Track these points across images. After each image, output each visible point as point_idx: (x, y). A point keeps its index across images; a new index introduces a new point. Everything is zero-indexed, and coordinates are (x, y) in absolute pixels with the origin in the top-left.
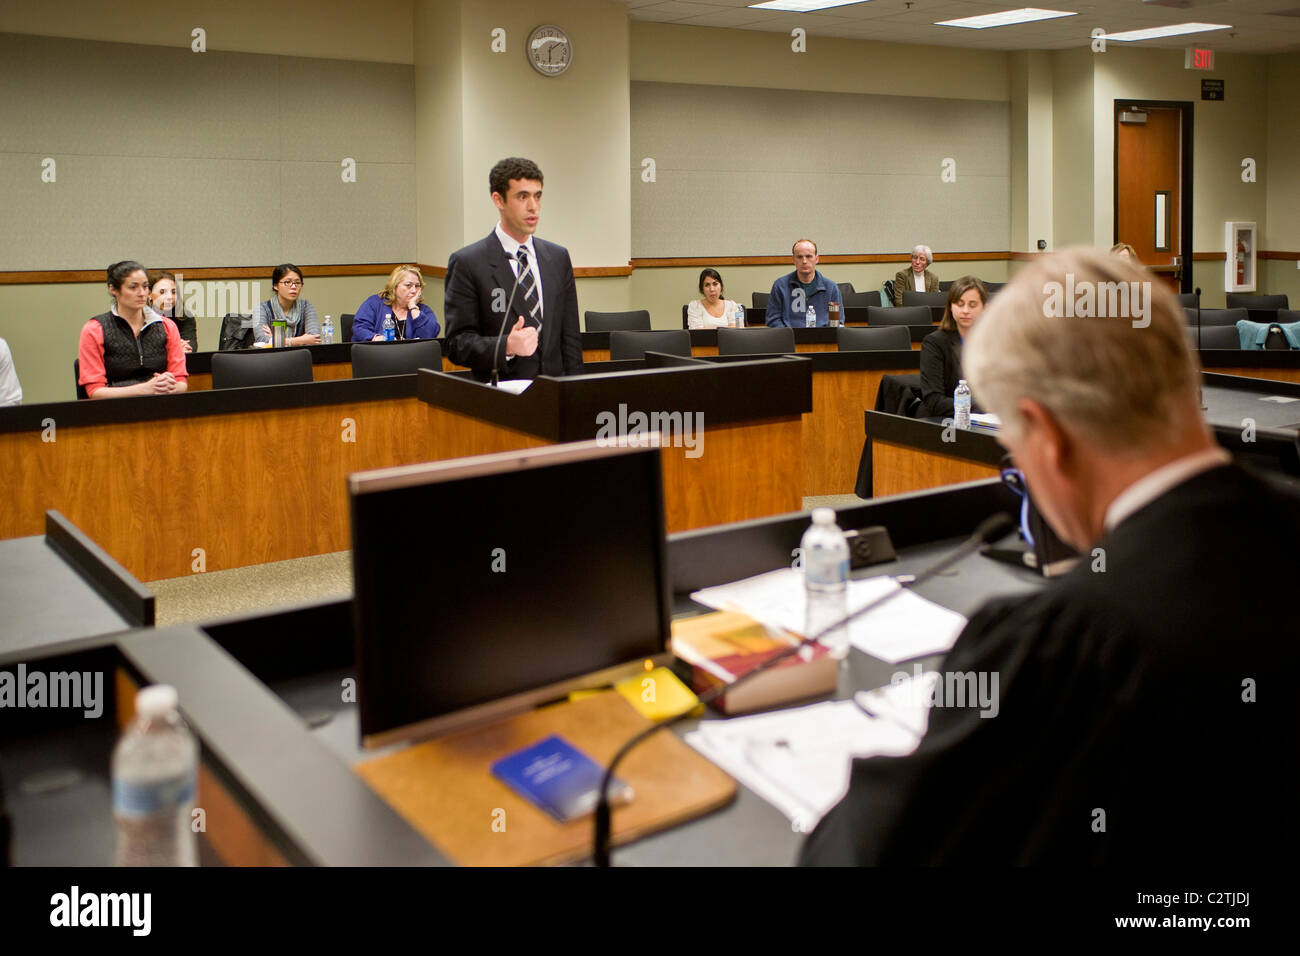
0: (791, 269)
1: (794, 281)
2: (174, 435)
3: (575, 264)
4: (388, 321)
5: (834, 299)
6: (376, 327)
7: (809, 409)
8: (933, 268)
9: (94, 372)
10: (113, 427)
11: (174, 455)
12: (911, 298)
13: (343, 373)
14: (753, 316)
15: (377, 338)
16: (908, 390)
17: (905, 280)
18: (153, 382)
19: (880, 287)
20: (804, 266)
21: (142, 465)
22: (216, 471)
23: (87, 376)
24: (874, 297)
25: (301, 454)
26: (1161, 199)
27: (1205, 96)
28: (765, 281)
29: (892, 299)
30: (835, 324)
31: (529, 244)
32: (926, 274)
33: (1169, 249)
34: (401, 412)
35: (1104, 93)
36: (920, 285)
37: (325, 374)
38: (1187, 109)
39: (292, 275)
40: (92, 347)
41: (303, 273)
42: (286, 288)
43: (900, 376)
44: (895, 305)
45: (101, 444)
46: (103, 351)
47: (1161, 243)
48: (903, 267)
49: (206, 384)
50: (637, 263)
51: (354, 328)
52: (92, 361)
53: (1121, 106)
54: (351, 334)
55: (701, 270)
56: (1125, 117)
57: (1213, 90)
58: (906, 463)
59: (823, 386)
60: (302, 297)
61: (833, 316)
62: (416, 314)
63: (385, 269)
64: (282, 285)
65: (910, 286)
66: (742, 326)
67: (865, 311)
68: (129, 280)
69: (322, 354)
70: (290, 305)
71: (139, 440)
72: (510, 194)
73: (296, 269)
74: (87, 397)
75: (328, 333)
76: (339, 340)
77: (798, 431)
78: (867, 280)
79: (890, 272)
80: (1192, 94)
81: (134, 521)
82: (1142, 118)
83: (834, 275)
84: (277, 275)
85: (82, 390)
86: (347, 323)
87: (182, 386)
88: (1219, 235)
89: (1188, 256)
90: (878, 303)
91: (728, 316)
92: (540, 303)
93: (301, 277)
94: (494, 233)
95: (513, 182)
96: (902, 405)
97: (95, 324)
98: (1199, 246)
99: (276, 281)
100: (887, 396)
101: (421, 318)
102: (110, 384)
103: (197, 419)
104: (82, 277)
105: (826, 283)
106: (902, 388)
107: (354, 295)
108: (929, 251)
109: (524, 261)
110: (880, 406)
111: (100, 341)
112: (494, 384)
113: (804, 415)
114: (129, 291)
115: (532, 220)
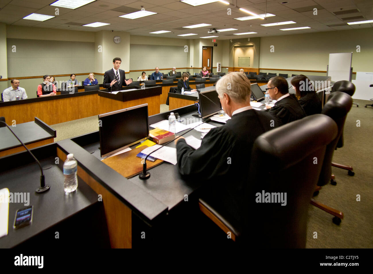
0: (155, 71)
1: (155, 73)
2: (55, 102)
3: (125, 72)
4: (90, 82)
5: (161, 75)
6: (88, 83)
7: (161, 94)
8: (176, 70)
9: (40, 93)
10: (44, 102)
11: (54, 105)
12: (173, 75)
13: (83, 91)
14: (149, 78)
15: (88, 85)
16: (174, 89)
17: (172, 72)
18: (51, 94)
19: (168, 73)
20: (157, 71)
21: (49, 107)
22: (62, 108)
23: (39, 93)
24: (167, 75)
25: (76, 104)
26: (208, 60)
27: (215, 46)
28: (151, 73)
29: (170, 75)
30: (162, 79)
31: (118, 70)
32: (175, 71)
33: (210, 67)
34: (93, 96)
35: (201, 45)
36: (174, 73)
37: (80, 91)
38: (212, 47)
39: (74, 75)
40: (40, 89)
41: (76, 75)
42: (73, 77)
43: (172, 87)
44: (170, 76)
45: (42, 104)
46: (42, 89)
47: (208, 66)
48: (171, 70)
49: (60, 94)
50: (130, 71)
51: (84, 83)
52: (40, 91)
53: (203, 47)
54: (84, 84)
55: (142, 72)
56: (204, 48)
57: (216, 45)
58: (174, 100)
59: (164, 88)
60: (76, 79)
61: (161, 78)
62: (94, 81)
63: (88, 74)
64: (72, 77)
65: (172, 73)
66: (148, 80)
67: (166, 77)
68: (47, 78)
69: (79, 88)
70: (74, 80)
71: (48, 104)
72: (115, 63)
73: (74, 74)
74: (39, 97)
75: (80, 84)
76: (82, 85)
77: (160, 97)
78: (166, 72)
79: (169, 71)
80: (213, 45)
81: (48, 116)
82: (206, 49)
83: (161, 72)
84: (71, 75)
85: (38, 96)
86: (83, 83)
87: (55, 94)
88: (216, 65)
89: (212, 67)
90: (168, 76)
91: (146, 79)
92: (120, 79)
93: (75, 76)
94: (113, 69)
95: (116, 61)
96: (173, 92)
97: (40, 85)
98: (213, 66)
99: (71, 77)
100: (171, 90)
101: (95, 81)
102: (43, 95)
103: (58, 100)
104: (37, 77)
105: (160, 73)
106: (173, 89)
107: (84, 78)
108: (175, 68)
109: (117, 73)
110: (170, 92)
111: (41, 88)
112: (111, 93)
113: (161, 95)
114: (47, 79)
115: (118, 67)
